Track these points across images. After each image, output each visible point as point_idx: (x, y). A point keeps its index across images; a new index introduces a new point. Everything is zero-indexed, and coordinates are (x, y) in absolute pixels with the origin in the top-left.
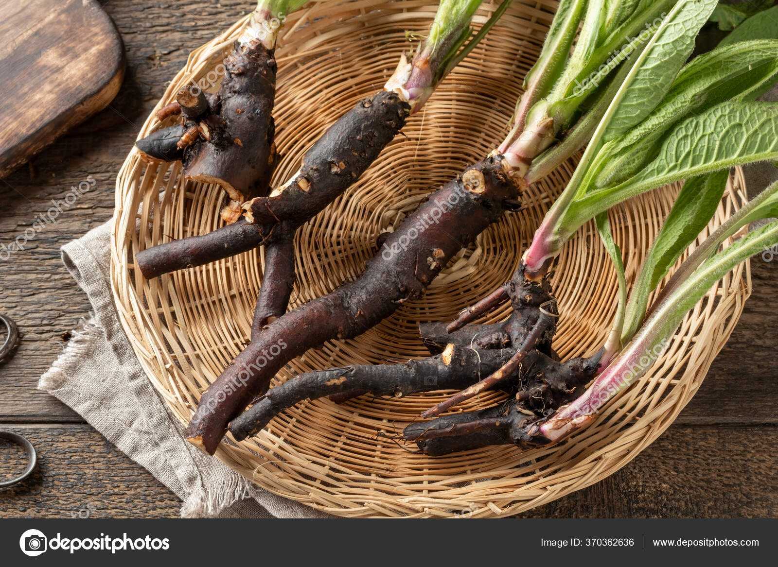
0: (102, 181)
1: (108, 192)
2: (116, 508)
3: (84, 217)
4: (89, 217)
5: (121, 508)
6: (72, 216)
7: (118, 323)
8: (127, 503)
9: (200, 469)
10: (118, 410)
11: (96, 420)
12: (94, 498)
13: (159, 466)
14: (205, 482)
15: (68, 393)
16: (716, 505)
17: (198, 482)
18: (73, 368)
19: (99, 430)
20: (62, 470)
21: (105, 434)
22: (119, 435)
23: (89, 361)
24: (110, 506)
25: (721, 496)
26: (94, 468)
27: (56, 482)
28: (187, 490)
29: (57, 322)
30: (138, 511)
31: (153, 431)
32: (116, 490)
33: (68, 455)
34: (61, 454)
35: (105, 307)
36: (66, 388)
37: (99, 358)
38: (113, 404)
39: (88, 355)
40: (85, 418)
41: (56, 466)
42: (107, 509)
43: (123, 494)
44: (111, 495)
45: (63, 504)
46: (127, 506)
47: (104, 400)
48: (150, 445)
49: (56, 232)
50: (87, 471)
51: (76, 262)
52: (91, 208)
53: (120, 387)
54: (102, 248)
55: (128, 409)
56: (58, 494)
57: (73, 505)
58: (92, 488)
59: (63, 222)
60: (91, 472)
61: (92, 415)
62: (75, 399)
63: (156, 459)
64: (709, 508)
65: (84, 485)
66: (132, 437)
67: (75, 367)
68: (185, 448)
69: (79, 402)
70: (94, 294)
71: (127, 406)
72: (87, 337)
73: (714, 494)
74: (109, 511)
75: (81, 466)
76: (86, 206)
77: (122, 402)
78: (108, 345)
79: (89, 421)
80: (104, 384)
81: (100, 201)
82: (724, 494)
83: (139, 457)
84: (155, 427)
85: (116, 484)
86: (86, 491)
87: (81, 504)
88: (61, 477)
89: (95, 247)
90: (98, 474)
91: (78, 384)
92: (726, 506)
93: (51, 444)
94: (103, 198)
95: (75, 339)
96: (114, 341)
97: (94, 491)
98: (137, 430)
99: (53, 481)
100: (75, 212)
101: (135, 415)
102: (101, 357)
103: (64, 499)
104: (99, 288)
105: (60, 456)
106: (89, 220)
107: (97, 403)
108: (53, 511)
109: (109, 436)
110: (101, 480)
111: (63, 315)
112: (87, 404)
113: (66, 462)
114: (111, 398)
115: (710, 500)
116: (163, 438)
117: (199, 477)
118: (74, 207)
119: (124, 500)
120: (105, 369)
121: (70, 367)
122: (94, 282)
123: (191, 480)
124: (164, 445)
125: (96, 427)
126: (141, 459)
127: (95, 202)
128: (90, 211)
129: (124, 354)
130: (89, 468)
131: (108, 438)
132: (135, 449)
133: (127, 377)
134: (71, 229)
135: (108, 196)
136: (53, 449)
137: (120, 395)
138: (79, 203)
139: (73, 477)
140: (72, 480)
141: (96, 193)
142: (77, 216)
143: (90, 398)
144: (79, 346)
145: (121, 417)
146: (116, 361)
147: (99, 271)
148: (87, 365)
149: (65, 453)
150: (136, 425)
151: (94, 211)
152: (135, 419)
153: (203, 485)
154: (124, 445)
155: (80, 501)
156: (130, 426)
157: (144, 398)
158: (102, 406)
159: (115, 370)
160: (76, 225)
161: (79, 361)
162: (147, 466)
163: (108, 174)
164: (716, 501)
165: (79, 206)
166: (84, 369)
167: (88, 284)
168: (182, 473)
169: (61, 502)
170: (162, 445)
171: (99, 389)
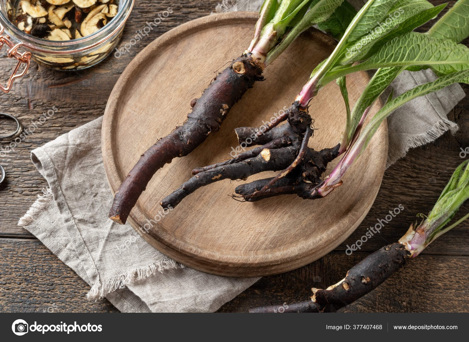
0: (67, 112)
1: (70, 118)
2: (68, 284)
3: (56, 131)
4: (59, 131)
5: (71, 284)
6: (50, 130)
7: (61, 191)
8: (74, 282)
9: (99, 271)
10: (59, 238)
11: (47, 243)
12: (57, 279)
13: (80, 268)
14: (101, 279)
15: (33, 228)
16: (382, 294)
17: (98, 278)
18: (37, 215)
19: (49, 248)
20: (41, 264)
21: (52, 250)
22: (59, 251)
23: (45, 212)
24: (65, 283)
25: (386, 290)
26: (57, 263)
27: (37, 270)
28: (92, 282)
29: (40, 186)
30: (80, 287)
31: (76, 250)
32: (69, 275)
33: (44, 256)
34: (40, 255)
35: (54, 183)
36: (33, 225)
37: (51, 210)
38: (57, 235)
39: (45, 208)
40: (42, 241)
41: (37, 261)
42: (64, 285)
43: (72, 277)
44: (66, 277)
45: (41, 281)
46: (74, 284)
47: (53, 233)
48: (75, 257)
49: (41, 138)
50: (54, 265)
51: (39, 158)
52: (60, 126)
53: (61, 226)
54: (53, 151)
55: (65, 238)
56: (38, 276)
57: (45, 282)
58: (56, 273)
59: (45, 133)
60: (56, 265)
61: (46, 240)
62: (37, 231)
63: (78, 265)
64: (379, 296)
65: (52, 272)
66: (66, 252)
67: (38, 215)
68: (92, 260)
69: (39, 233)
70: (48, 175)
71: (64, 236)
72: (45, 199)
73: (382, 289)
74: (64, 286)
75: (50, 262)
76: (58, 125)
77: (62, 234)
78: (55, 203)
79: (44, 243)
80: (53, 224)
81: (65, 123)
82: (387, 289)
83: (70, 263)
84: (77, 247)
85: (68, 272)
86: (52, 275)
87: (50, 282)
88: (40, 267)
89: (50, 151)
90: (59, 267)
91: (39, 224)
92: (388, 295)
93: (35, 249)
94: (67, 121)
95: (39, 199)
96: (59, 201)
97: (57, 275)
98: (69, 249)
99: (35, 269)
100: (52, 128)
101: (68, 241)
102: (52, 210)
103: (41, 279)
104: (51, 172)
105: (40, 256)
106: (59, 133)
107: (49, 234)
108: (35, 285)
109: (54, 251)
110: (61, 270)
111: (43, 183)
112: (44, 234)
113: (43, 259)
114: (56, 232)
115: (379, 292)
116: (80, 254)
117: (98, 276)
118: (51, 126)
119: (73, 280)
120: (54, 216)
121: (35, 214)
122: (48, 169)
123: (94, 277)
124: (82, 257)
125: (48, 247)
126: (71, 264)
127: (62, 123)
128: (60, 128)
129: (63, 208)
130: (54, 263)
131: (53, 253)
132: (67, 259)
133: (63, 220)
134: (49, 137)
135: (69, 120)
136: (36, 252)
137: (61, 230)
138: (54, 124)
139: (46, 267)
140: (46, 269)
141: (64, 118)
142: (53, 130)
143: (45, 231)
144: (41, 203)
145: (61, 242)
146: (59, 212)
147: (52, 163)
148: (44, 214)
149: (42, 255)
150: (68, 246)
151: (62, 128)
152: (68, 243)
153: (100, 280)
154: (62, 257)
155: (50, 280)
156: (65, 247)
157: (72, 232)
158: (51, 236)
159: (59, 217)
160: (52, 135)
161: (40, 212)
162: (74, 269)
163: (70, 109)
164: (382, 292)
165: (54, 125)
166: (43, 216)
167: (46, 170)
168: (90, 273)
169: (39, 280)
170: (80, 257)
171: (50, 227)
